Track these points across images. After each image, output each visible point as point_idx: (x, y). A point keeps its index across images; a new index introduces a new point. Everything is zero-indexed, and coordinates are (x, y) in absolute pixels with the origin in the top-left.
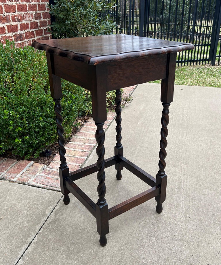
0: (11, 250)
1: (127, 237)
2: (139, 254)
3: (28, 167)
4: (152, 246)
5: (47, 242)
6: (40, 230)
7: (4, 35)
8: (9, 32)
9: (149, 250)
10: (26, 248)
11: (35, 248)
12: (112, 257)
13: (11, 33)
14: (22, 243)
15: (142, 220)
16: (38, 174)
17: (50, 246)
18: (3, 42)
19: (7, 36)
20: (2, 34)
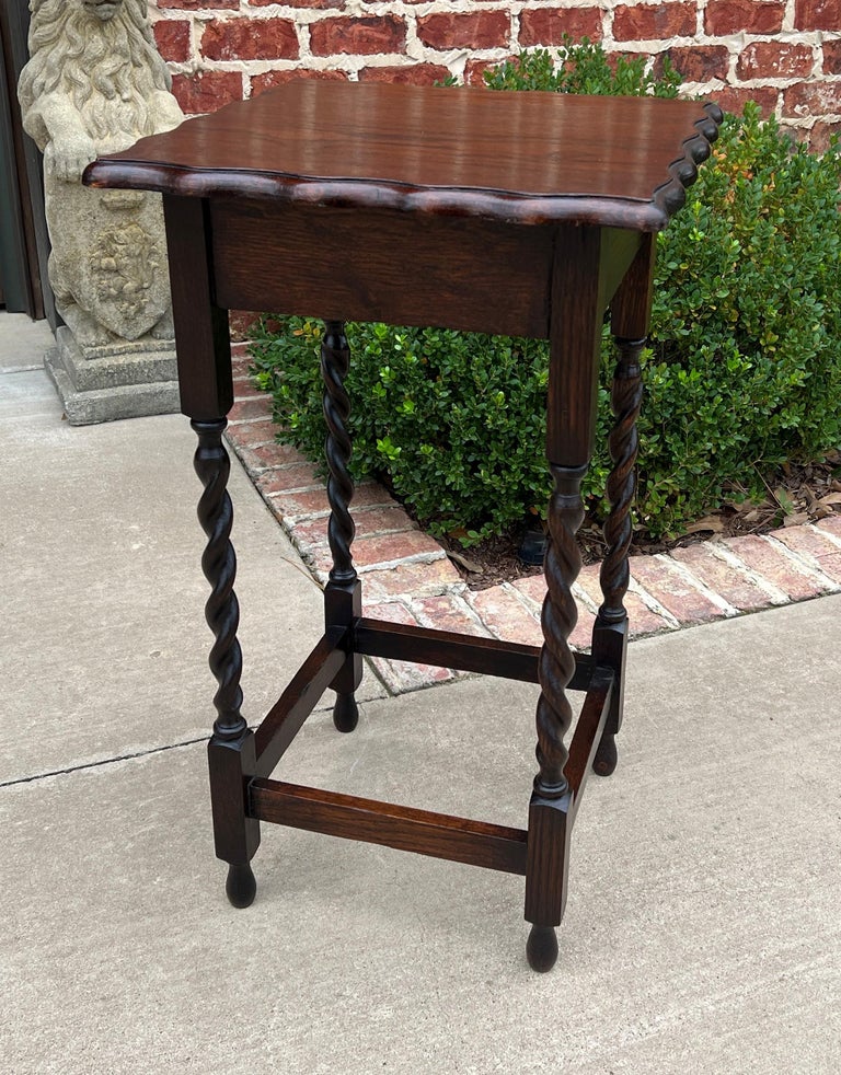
0: (71, 740)
1: (324, 940)
2: (275, 1009)
3: (408, 561)
4: (342, 1025)
5: (153, 785)
6: (187, 744)
7: (768, 39)
8: (799, 25)
9: (316, 1023)
10: (99, 761)
11: (114, 777)
12: (206, 950)
13: (813, 33)
14: (112, 742)
15: (448, 939)
16: (407, 598)
17: (141, 798)
18: (755, 66)
19: (785, 46)
20: (756, 34)
